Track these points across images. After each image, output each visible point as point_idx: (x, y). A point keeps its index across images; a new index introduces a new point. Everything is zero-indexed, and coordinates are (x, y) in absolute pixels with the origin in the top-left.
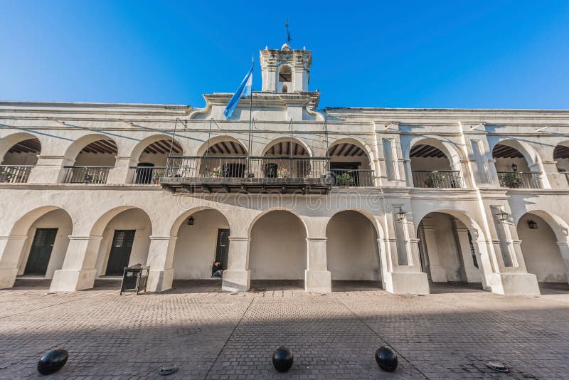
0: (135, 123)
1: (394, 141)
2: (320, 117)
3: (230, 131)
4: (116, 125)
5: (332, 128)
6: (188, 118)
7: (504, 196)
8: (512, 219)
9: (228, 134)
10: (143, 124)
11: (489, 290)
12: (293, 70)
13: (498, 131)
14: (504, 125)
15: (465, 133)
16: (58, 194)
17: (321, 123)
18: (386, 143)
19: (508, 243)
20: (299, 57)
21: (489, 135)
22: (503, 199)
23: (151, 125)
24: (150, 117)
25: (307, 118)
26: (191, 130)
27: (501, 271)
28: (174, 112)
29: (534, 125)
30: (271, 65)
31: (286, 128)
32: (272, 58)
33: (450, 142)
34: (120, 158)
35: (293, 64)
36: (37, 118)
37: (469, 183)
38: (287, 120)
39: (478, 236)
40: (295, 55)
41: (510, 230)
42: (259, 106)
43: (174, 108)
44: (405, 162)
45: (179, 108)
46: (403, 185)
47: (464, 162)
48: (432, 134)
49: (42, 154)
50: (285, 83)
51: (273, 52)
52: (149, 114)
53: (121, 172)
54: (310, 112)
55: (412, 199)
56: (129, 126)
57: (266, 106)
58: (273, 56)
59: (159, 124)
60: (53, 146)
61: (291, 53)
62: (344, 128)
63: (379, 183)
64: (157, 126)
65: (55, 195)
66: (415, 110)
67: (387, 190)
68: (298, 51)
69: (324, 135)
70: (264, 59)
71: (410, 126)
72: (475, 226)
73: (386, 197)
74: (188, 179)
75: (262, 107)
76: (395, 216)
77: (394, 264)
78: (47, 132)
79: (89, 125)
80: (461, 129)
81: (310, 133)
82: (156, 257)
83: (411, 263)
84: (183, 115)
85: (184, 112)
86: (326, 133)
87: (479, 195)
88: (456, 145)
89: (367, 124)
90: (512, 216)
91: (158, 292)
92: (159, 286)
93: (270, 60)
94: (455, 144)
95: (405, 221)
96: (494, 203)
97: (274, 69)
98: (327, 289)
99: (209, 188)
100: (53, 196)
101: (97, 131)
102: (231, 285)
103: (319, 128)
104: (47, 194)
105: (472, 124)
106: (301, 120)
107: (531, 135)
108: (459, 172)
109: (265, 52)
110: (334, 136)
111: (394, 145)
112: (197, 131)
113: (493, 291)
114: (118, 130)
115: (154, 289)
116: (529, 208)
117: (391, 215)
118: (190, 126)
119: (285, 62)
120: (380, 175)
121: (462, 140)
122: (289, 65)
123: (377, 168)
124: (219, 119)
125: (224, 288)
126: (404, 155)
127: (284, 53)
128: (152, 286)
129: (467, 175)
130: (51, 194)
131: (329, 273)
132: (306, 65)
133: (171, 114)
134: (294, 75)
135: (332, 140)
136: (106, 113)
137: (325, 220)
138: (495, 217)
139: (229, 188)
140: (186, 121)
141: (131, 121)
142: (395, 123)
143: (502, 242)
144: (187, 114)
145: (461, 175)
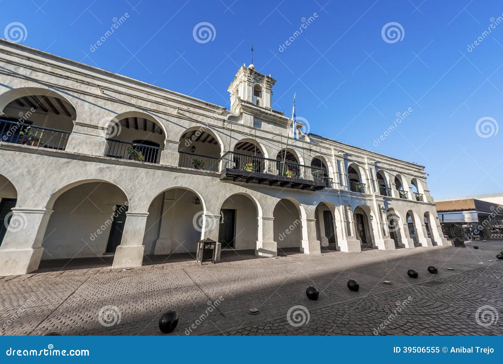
0: (180, 112)
1: (341, 162)
2: (308, 139)
3: (256, 136)
4: (162, 108)
5: (314, 148)
6: (226, 118)
7: (382, 199)
8: (385, 212)
9: (254, 138)
10: (188, 114)
11: (377, 248)
13: (378, 165)
14: (380, 162)
15: (368, 164)
17: (308, 143)
18: (338, 162)
19: (384, 224)
21: (376, 167)
22: (382, 201)
23: (194, 117)
24: (192, 109)
26: (228, 129)
27: (382, 238)
28: (213, 110)
29: (389, 164)
31: (289, 141)
33: (362, 167)
34: (170, 141)
37: (370, 191)
39: (372, 220)
41: (384, 218)
42: (274, 122)
43: (214, 107)
44: (346, 175)
45: (217, 108)
47: (367, 179)
48: (356, 161)
49: (77, 121)
52: (191, 105)
53: (172, 155)
56: (175, 113)
57: (278, 123)
59: (201, 117)
60: (91, 115)
62: (319, 149)
63: (336, 187)
64: (199, 118)
67: (342, 192)
71: (350, 155)
73: (341, 196)
75: (275, 123)
79: (133, 101)
80: (366, 161)
81: (302, 148)
82: (210, 232)
83: (352, 235)
84: (220, 114)
85: (221, 112)
86: (311, 150)
87: (374, 198)
89: (330, 149)
94: (364, 169)
95: (349, 210)
96: (380, 203)
101: (143, 109)
102: (267, 252)
103: (307, 146)
104: (93, 166)
105: (370, 159)
106: (298, 138)
107: (387, 169)
108: (365, 184)
110: (314, 153)
111: (342, 164)
112: (233, 130)
113: (379, 249)
114: (164, 113)
116: (389, 207)
117: (344, 207)
118: (227, 125)
120: (336, 182)
121: (366, 167)
123: (335, 177)
124: (248, 125)
126: (346, 171)
129: (369, 187)
131: (319, 241)
135: (313, 155)
136: (149, 93)
138: (380, 210)
140: (224, 121)
141: (177, 109)
142: (342, 151)
144: (224, 114)
145: (366, 186)
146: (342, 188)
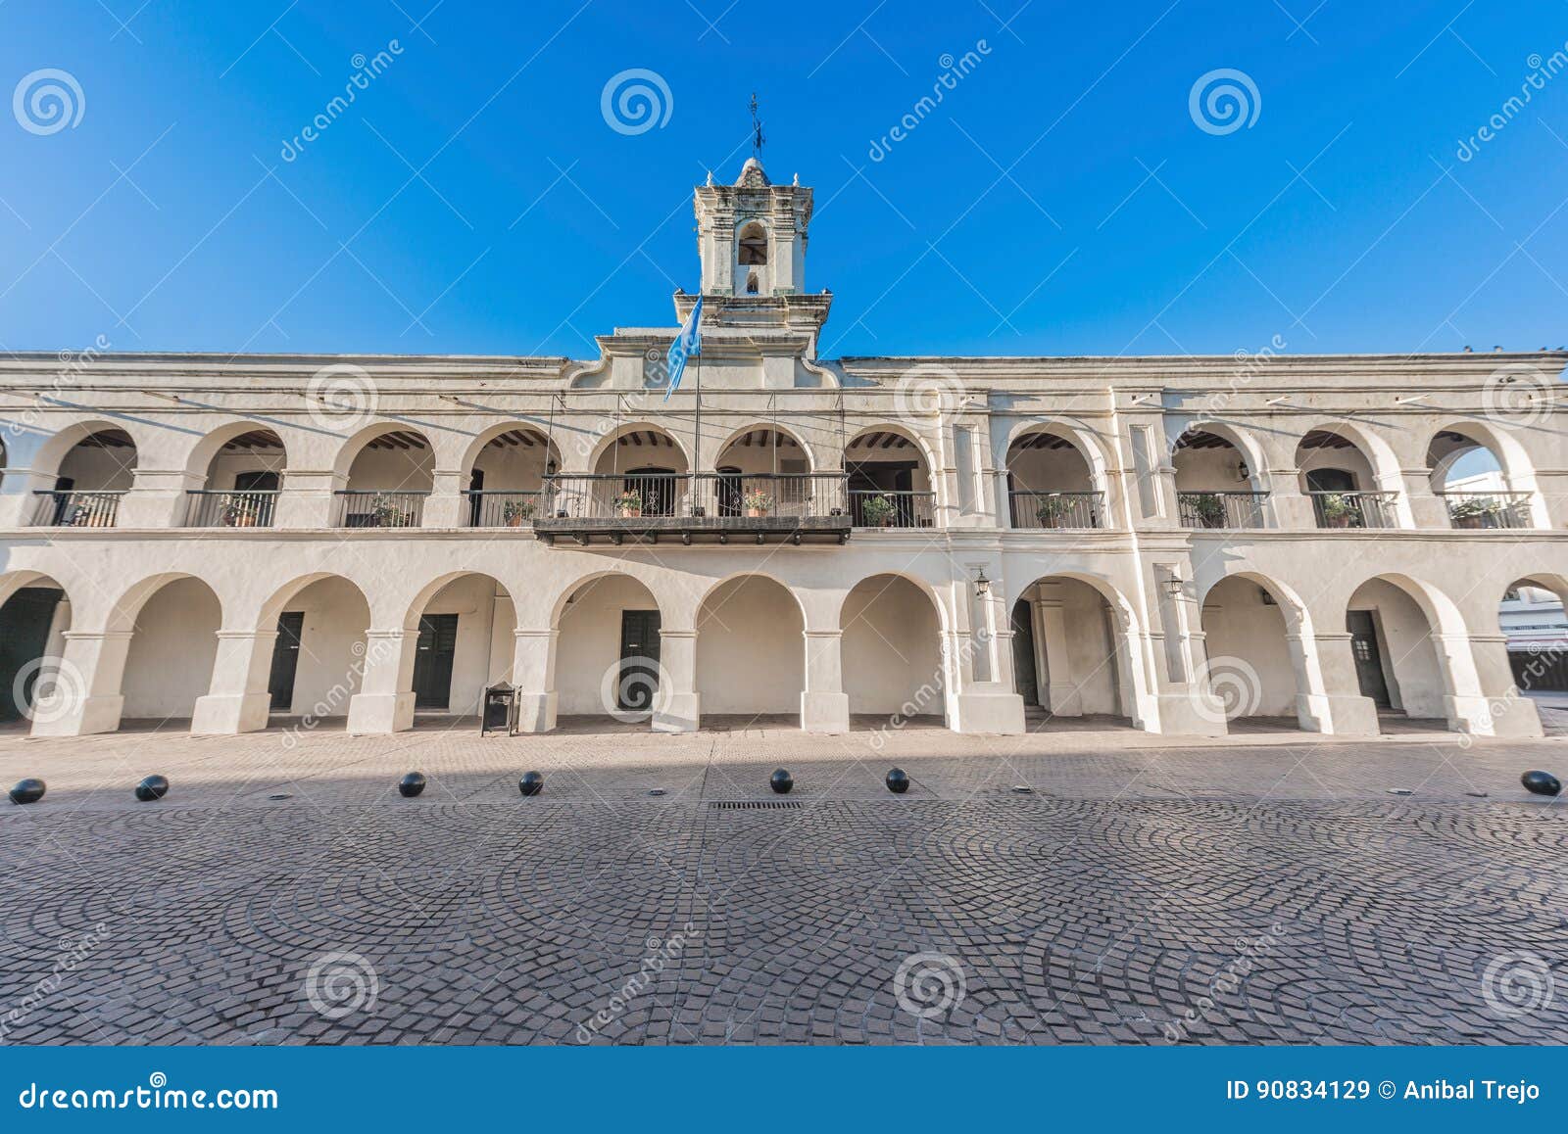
0: (463, 399)
1: (976, 429)
2: (831, 380)
3: (652, 413)
4: (425, 403)
5: (854, 403)
6: (565, 384)
7: (1184, 544)
8: (1192, 591)
9: (647, 419)
10: (479, 401)
12: (771, 234)
13: (1189, 404)
14: (1201, 392)
15: (1121, 411)
16: (334, 548)
17: (833, 392)
18: (961, 434)
19: (1181, 638)
20: (785, 203)
21: (1168, 414)
22: (1181, 550)
23: (494, 403)
24: (490, 385)
25: (805, 382)
26: (574, 413)
27: (1161, 691)
28: (538, 371)
29: (1262, 391)
30: (721, 225)
31: (760, 404)
32: (722, 206)
33: (1090, 430)
34: (443, 473)
35: (771, 221)
36: (269, 390)
37: (1119, 517)
38: (763, 387)
39: (1126, 624)
40: (776, 197)
41: (1187, 614)
43: (537, 363)
44: (996, 474)
45: (547, 363)
46: (989, 524)
47: (1112, 473)
48: (1054, 413)
49: (289, 468)
50: (753, 268)
51: (724, 191)
52: (488, 376)
53: (445, 503)
54: (810, 367)
55: (1005, 551)
56: (451, 406)
58: (726, 201)
59: (509, 398)
60: (308, 448)
61: (765, 193)
62: (877, 403)
63: (944, 520)
64: (506, 403)
65: (329, 551)
66: (1023, 361)
67: (957, 534)
68: (782, 190)
69: (838, 418)
70: (706, 211)
71: (1012, 396)
72: (1124, 603)
73: (956, 549)
74: (584, 521)
76: (971, 586)
77: (965, 681)
78: (292, 419)
80: (1112, 402)
81: (810, 414)
82: (527, 668)
83: (996, 678)
84: (554, 376)
85: (556, 371)
86: (842, 413)
87: (1134, 543)
88: (1101, 437)
90: (1195, 583)
91: (540, 731)
92: (540, 721)
93: (719, 211)
94: (1099, 435)
95: (989, 595)
96: (1162, 559)
97: (727, 233)
98: (842, 725)
99: (620, 536)
100: (325, 554)
101: (390, 415)
102: (669, 719)
103: (827, 403)
104: (313, 549)
105: (1135, 391)
106: (791, 386)
107: (1254, 413)
108: (1103, 493)
109: (707, 192)
110: (857, 420)
111: (976, 438)
112: (585, 413)
113: (1146, 729)
114: (431, 413)
115: (531, 729)
116: (1231, 568)
117: (963, 585)
118: (572, 402)
119: (751, 215)
120: (946, 504)
121: (1114, 425)
122: (762, 222)
123: (941, 487)
124: (628, 386)
125: (655, 725)
126: (995, 461)
127: (751, 193)
128: (528, 721)
129: (1117, 501)
130: (320, 549)
131: (846, 696)
132: (799, 220)
133: (531, 376)
134: (773, 247)
135: (854, 428)
136: (402, 376)
137: (839, 596)
138: (1160, 586)
139: (656, 536)
140: (563, 393)
141: (455, 395)
142: (981, 391)
143: (1168, 636)
144: (563, 375)
145: (1106, 500)
146: (968, 523)
